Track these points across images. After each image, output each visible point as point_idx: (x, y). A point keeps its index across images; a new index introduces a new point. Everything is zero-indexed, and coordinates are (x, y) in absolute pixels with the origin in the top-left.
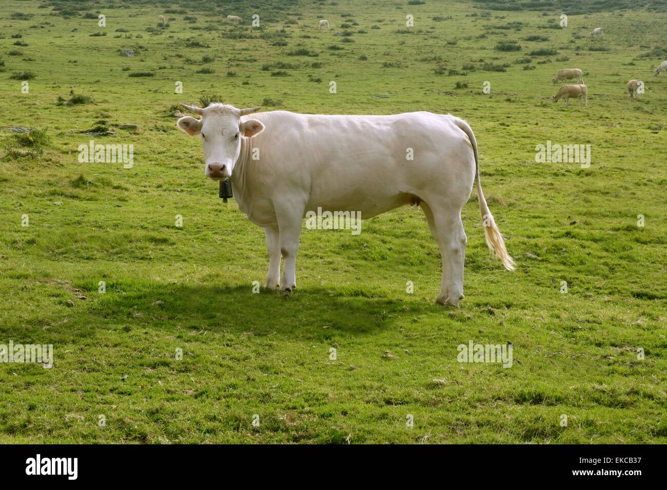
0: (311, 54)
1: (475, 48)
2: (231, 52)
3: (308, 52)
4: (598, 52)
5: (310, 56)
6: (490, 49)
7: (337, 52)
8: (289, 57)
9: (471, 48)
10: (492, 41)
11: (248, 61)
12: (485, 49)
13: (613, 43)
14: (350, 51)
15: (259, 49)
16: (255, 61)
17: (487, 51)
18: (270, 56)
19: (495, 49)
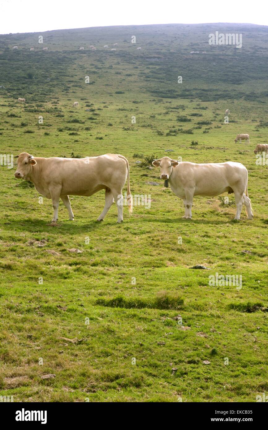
0: (80, 122)
1: (166, 119)
2: (34, 120)
3: (79, 121)
4: (232, 123)
5: (80, 123)
6: (174, 120)
7: (94, 121)
8: (69, 123)
9: (164, 120)
10: (173, 116)
11: (47, 125)
12: (171, 120)
13: (236, 118)
14: (101, 121)
15: (50, 119)
16: (51, 125)
17: (173, 121)
18: (58, 123)
19: (177, 120)
